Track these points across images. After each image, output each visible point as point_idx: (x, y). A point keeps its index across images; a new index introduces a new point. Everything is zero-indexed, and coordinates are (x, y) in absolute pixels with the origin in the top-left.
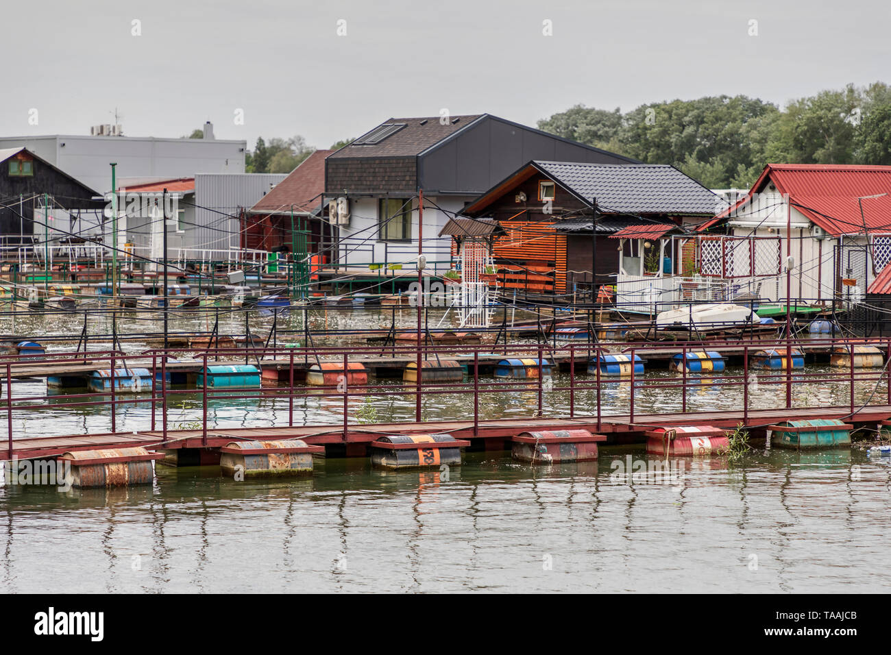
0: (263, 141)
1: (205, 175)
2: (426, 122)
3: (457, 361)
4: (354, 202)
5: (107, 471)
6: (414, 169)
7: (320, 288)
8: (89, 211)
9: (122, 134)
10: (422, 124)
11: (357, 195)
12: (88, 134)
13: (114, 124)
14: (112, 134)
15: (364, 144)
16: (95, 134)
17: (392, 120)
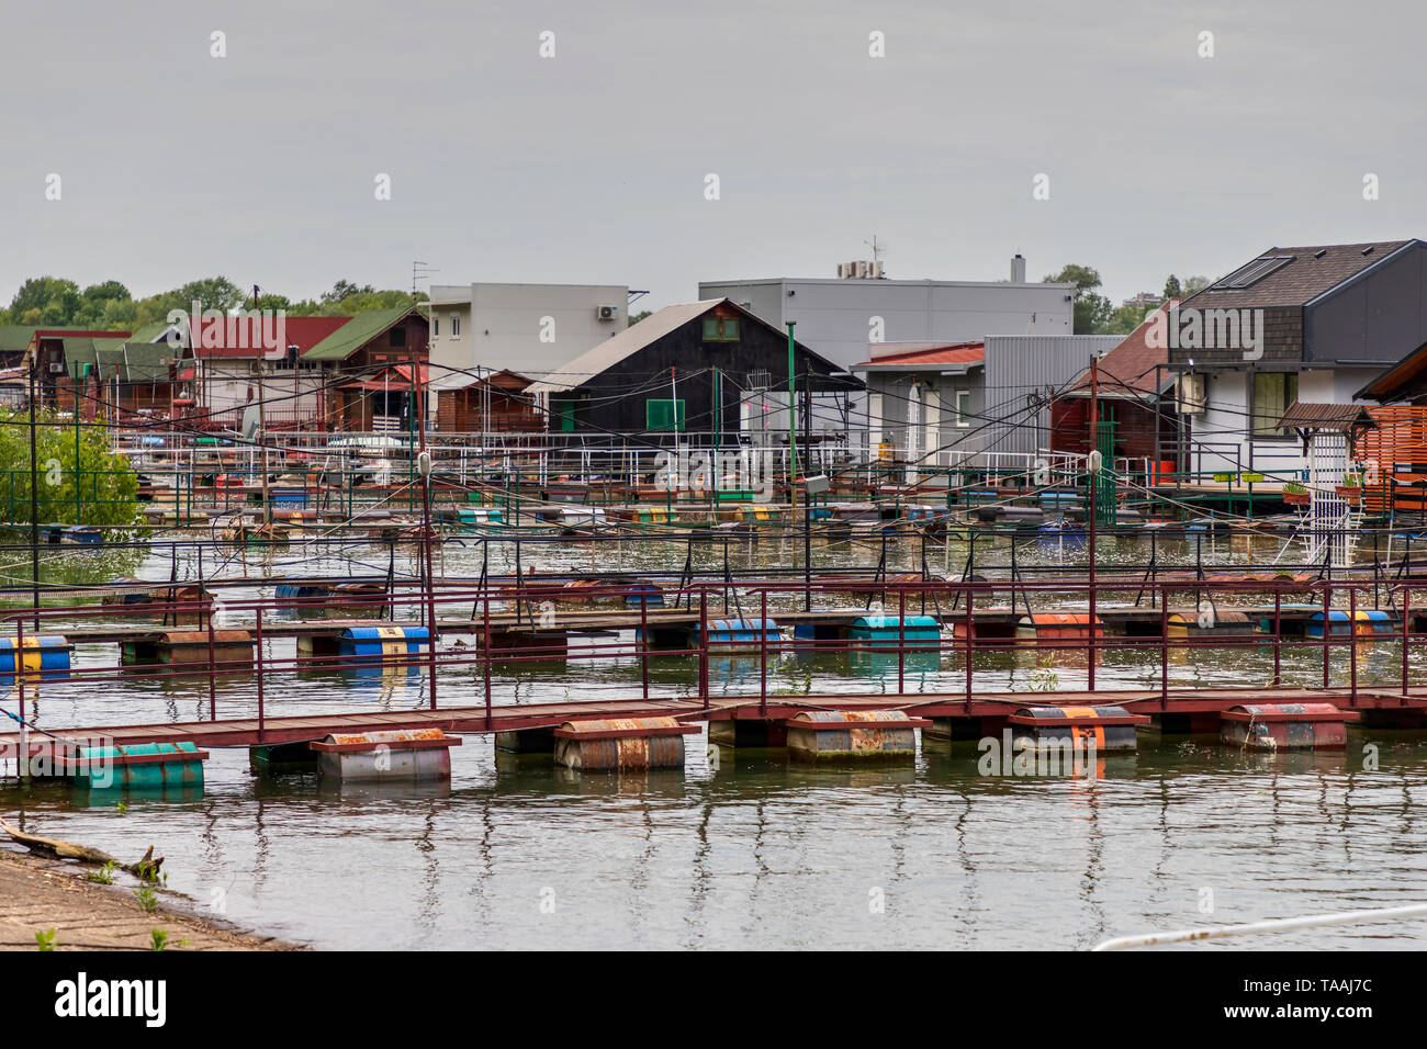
0: (1177, 281)
1: (1000, 338)
2: (1324, 253)
3: (1245, 613)
4: (1212, 378)
5: (619, 748)
6: (1300, 327)
7: (1154, 512)
8: (826, 394)
9: (884, 276)
10: (1318, 257)
11: (1215, 367)
12: (835, 276)
13: (873, 261)
14: (868, 276)
15: (1228, 288)
16: (844, 276)
17: (1275, 251)
